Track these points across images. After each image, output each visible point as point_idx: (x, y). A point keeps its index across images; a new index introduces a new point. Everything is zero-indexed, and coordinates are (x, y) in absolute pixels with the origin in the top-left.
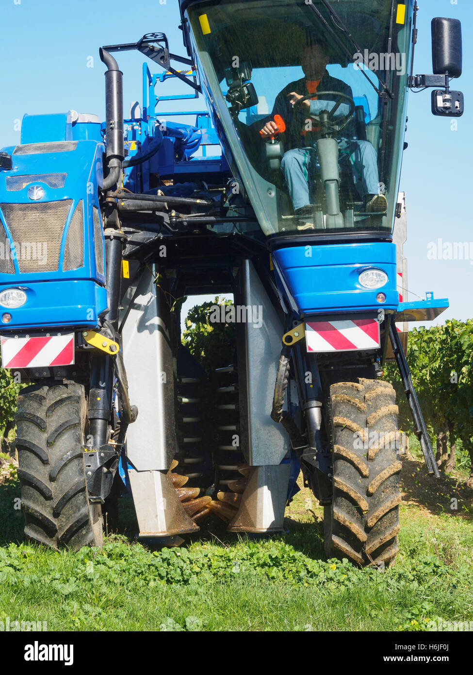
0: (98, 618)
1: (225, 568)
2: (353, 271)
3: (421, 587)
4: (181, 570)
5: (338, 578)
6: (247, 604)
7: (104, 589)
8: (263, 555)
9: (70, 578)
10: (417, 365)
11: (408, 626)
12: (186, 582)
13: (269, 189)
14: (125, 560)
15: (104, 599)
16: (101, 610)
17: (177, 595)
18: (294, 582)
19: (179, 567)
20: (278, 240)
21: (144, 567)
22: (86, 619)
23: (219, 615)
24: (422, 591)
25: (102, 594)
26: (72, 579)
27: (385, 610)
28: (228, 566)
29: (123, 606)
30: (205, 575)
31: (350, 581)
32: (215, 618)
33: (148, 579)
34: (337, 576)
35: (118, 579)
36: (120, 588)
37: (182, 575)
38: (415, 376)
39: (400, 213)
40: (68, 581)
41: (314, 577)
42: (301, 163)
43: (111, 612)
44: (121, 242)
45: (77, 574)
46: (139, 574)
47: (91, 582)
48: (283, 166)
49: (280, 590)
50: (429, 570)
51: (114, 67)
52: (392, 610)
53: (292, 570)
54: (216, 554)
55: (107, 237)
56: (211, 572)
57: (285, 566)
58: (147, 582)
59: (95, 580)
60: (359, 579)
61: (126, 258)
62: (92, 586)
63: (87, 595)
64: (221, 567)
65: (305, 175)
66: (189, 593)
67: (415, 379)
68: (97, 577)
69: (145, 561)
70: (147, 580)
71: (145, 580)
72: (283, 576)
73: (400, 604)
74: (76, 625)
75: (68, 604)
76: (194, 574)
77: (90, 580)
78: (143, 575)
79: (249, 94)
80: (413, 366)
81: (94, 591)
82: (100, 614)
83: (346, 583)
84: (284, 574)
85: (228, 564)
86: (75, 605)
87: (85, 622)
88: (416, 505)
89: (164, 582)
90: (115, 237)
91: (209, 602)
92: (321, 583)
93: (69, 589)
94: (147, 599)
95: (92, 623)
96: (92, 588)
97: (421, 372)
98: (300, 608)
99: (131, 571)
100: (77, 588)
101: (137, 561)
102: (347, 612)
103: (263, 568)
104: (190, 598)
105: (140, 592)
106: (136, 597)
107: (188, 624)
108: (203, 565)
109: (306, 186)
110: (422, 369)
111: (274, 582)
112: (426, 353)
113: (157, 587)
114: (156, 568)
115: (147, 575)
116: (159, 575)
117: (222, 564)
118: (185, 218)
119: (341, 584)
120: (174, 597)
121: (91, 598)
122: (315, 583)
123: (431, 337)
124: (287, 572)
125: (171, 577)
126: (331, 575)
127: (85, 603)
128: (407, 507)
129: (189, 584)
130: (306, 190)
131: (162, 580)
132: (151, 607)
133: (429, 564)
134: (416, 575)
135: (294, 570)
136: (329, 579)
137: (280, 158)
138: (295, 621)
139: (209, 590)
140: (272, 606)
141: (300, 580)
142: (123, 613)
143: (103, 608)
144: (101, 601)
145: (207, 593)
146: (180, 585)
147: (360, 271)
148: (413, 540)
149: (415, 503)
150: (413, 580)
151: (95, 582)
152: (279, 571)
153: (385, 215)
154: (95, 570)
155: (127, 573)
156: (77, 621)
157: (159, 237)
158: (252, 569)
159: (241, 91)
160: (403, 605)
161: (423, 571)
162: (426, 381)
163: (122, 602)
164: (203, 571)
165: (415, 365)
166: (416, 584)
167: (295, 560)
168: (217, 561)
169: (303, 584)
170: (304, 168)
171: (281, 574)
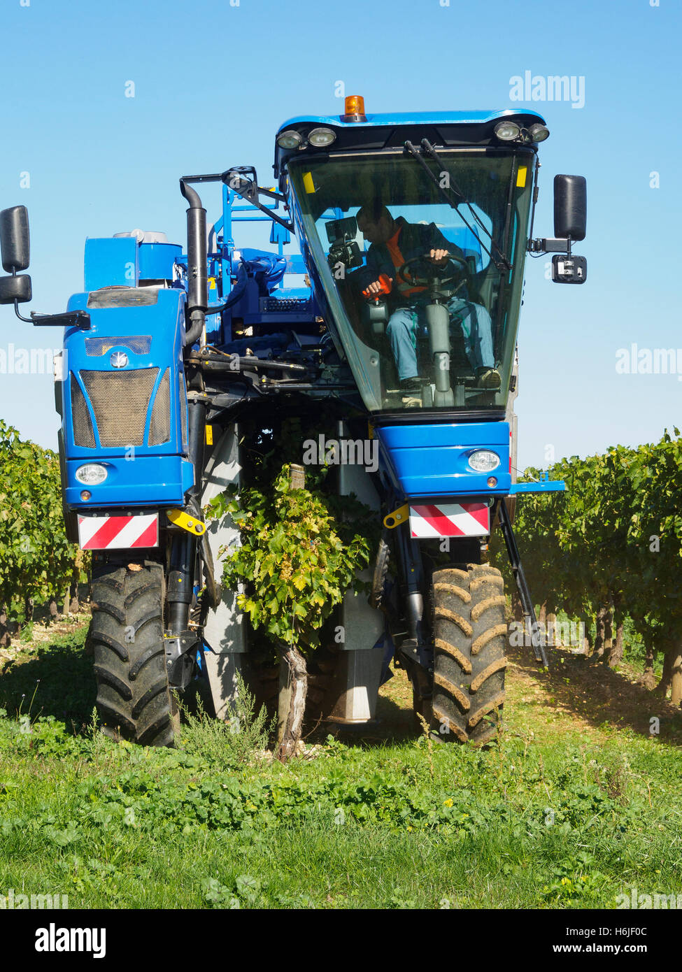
0: (111, 879)
1: (293, 806)
2: (462, 454)
3: (575, 830)
4: (230, 809)
5: (456, 819)
6: (325, 858)
7: (119, 838)
8: (349, 785)
9: (70, 822)
10: (568, 512)
11: (557, 886)
12: (236, 826)
13: (373, 357)
14: (148, 796)
15: (118, 852)
16: (114, 868)
17: (224, 845)
18: (392, 825)
19: (226, 805)
20: (383, 417)
21: (176, 805)
22: (93, 880)
23: (285, 874)
24: (576, 837)
25: (116, 845)
26: (73, 824)
27: (523, 863)
28: (297, 802)
29: (146, 861)
30: (264, 815)
31: (473, 823)
32: (279, 878)
33: (181, 822)
34: (455, 816)
35: (139, 823)
36: (141, 835)
37: (231, 816)
38: (565, 527)
39: (514, 386)
40: (66, 826)
41: (421, 818)
42: (409, 328)
43: (129, 870)
44: (205, 406)
45: (80, 816)
46: (169, 815)
47: (100, 828)
48: (389, 330)
49: (372, 837)
50: (585, 805)
51: (196, 204)
52: (533, 864)
53: (389, 808)
54: (280, 785)
55: (191, 401)
56: (273, 811)
57: (379, 802)
58: (180, 827)
59: (105, 824)
60: (487, 820)
61: (210, 423)
62: (102, 834)
63: (94, 846)
64: (288, 805)
65: (413, 342)
66: (241, 843)
67: (565, 532)
68: (109, 819)
69: (177, 797)
70: (180, 824)
71: (177, 823)
72: (376, 816)
73: (545, 855)
74: (79, 889)
75: (66, 859)
76: (248, 815)
77: (98, 825)
78: (174, 816)
79: (353, 254)
80: (562, 513)
81: (103, 840)
82: (113, 873)
83: (468, 825)
84: (378, 813)
85: (298, 800)
86: (77, 860)
87: (91, 885)
88: (568, 714)
89: (204, 826)
90: (199, 401)
91: (271, 856)
92: (431, 826)
93: (67, 838)
94: (181, 851)
95: (101, 886)
96: (101, 836)
97: (573, 522)
98: (402, 862)
99: (157, 811)
100: (79, 837)
101: (165, 797)
102: (469, 867)
103: (347, 805)
104: (242, 850)
105: (170, 841)
106: (164, 848)
107: (239, 887)
108: (261, 802)
109: (414, 354)
110: (575, 517)
111: (363, 826)
112: (581, 494)
113: (194, 833)
114: (194, 806)
115: (180, 816)
116: (198, 816)
117: (289, 800)
118: (277, 384)
119: (460, 827)
120: (218, 847)
121: (99, 851)
122: (422, 827)
123: (588, 472)
124: (382, 811)
125: (215, 819)
126: (445, 814)
127: (91, 858)
128: (554, 716)
129: (241, 829)
130: (414, 359)
131: (202, 823)
132: (187, 862)
133: (587, 796)
134: (569, 814)
135: (393, 808)
136: (442, 820)
137: (385, 322)
138: (395, 880)
139: (269, 838)
140: (362, 859)
141: (401, 821)
142: (145, 871)
143: (118, 865)
144: (114, 854)
145: (266, 842)
146: (229, 830)
147: (468, 454)
148: (564, 763)
149: (565, 711)
150: (564, 821)
151: (105, 828)
152: (371, 809)
153: (499, 391)
154: (106, 811)
155: (152, 814)
156: (80, 882)
157: (247, 400)
158: (332, 806)
159: (345, 252)
160: (550, 856)
161: (577, 807)
162: (580, 534)
163: (144, 856)
164: (261, 810)
165: (565, 511)
166: (567, 826)
167: (394, 793)
168: (282, 795)
169: (405, 828)
170: (412, 334)
171: (373, 814)
